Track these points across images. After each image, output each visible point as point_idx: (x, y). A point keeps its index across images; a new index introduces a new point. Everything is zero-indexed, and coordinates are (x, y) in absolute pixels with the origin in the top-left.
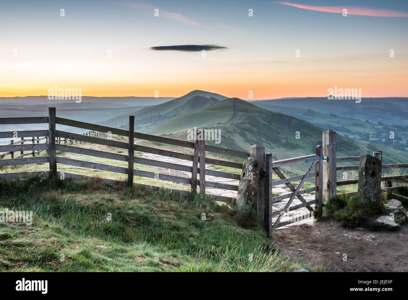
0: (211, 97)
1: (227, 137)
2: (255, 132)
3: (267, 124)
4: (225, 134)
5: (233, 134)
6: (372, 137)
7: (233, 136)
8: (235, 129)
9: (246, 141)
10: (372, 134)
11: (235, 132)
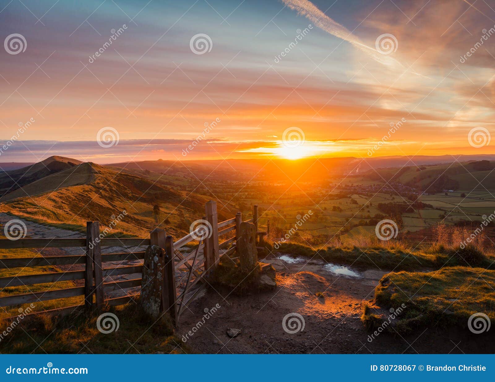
0: (68, 162)
1: (85, 195)
2: (108, 190)
3: (117, 182)
4: (84, 193)
5: (89, 193)
6: (188, 188)
7: (90, 194)
8: (91, 188)
9: (101, 198)
10: (188, 186)
11: (91, 191)
